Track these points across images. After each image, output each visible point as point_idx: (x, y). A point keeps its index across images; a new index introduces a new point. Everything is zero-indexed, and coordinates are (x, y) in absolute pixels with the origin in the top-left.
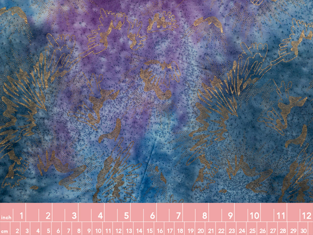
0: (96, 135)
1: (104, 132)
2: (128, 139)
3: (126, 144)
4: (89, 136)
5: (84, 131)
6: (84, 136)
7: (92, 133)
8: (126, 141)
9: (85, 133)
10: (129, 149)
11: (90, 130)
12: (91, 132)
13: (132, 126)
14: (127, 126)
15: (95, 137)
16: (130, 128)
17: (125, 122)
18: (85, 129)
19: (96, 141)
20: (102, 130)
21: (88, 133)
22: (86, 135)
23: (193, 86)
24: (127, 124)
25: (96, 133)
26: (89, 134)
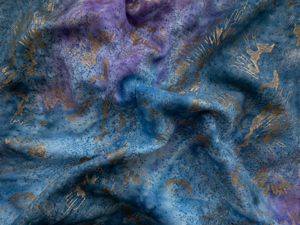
0: (88, 74)
1: (97, 73)
4: (81, 75)
5: (77, 69)
6: (77, 75)
7: (85, 72)
8: (110, 84)
9: (78, 72)
11: (83, 69)
12: (83, 71)
15: (87, 76)
18: (78, 67)
19: (88, 81)
20: (95, 71)
21: (81, 71)
22: (79, 74)
25: (88, 72)
26: (81, 73)
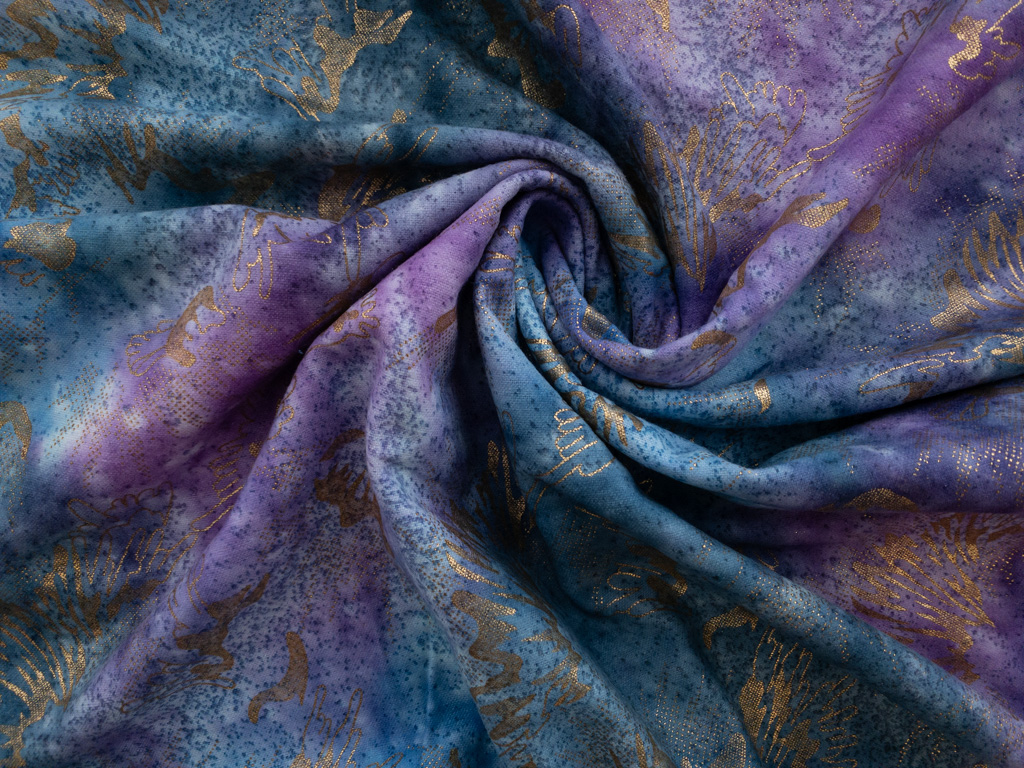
2: (342, 686)
3: (338, 702)
10: (352, 716)
13: (341, 643)
14: (325, 647)
16: (337, 650)
17: (316, 637)
23: (425, 536)
24: (322, 640)
